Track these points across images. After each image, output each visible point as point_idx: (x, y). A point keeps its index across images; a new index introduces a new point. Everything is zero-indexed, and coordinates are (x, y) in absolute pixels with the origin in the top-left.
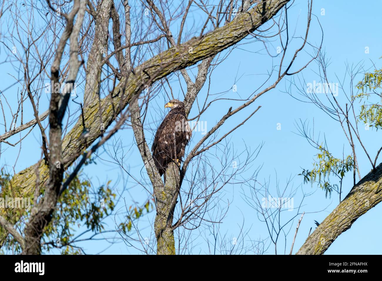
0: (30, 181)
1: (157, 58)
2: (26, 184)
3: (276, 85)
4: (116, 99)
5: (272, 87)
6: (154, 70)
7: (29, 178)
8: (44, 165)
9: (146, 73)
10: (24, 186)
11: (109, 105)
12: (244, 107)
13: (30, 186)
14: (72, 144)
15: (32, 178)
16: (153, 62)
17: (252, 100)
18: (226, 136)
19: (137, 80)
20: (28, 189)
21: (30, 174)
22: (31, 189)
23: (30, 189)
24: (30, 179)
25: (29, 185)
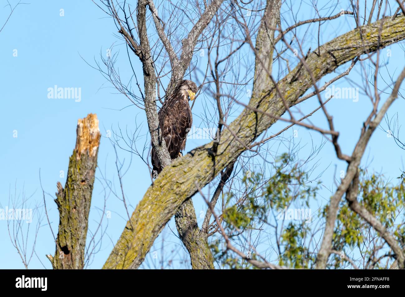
0: (190, 175)
1: (344, 39)
2: (184, 179)
3: (349, 71)
4: (297, 84)
5: (345, 74)
6: (341, 52)
7: (187, 172)
8: (207, 157)
9: (332, 55)
10: (183, 181)
11: (287, 91)
12: (312, 96)
13: (189, 182)
14: (242, 135)
15: (192, 172)
16: (340, 43)
17: (323, 88)
18: (287, 128)
19: (322, 62)
20: (187, 184)
21: (189, 168)
22: (190, 185)
23: (188, 184)
24: (190, 173)
25: (187, 180)
